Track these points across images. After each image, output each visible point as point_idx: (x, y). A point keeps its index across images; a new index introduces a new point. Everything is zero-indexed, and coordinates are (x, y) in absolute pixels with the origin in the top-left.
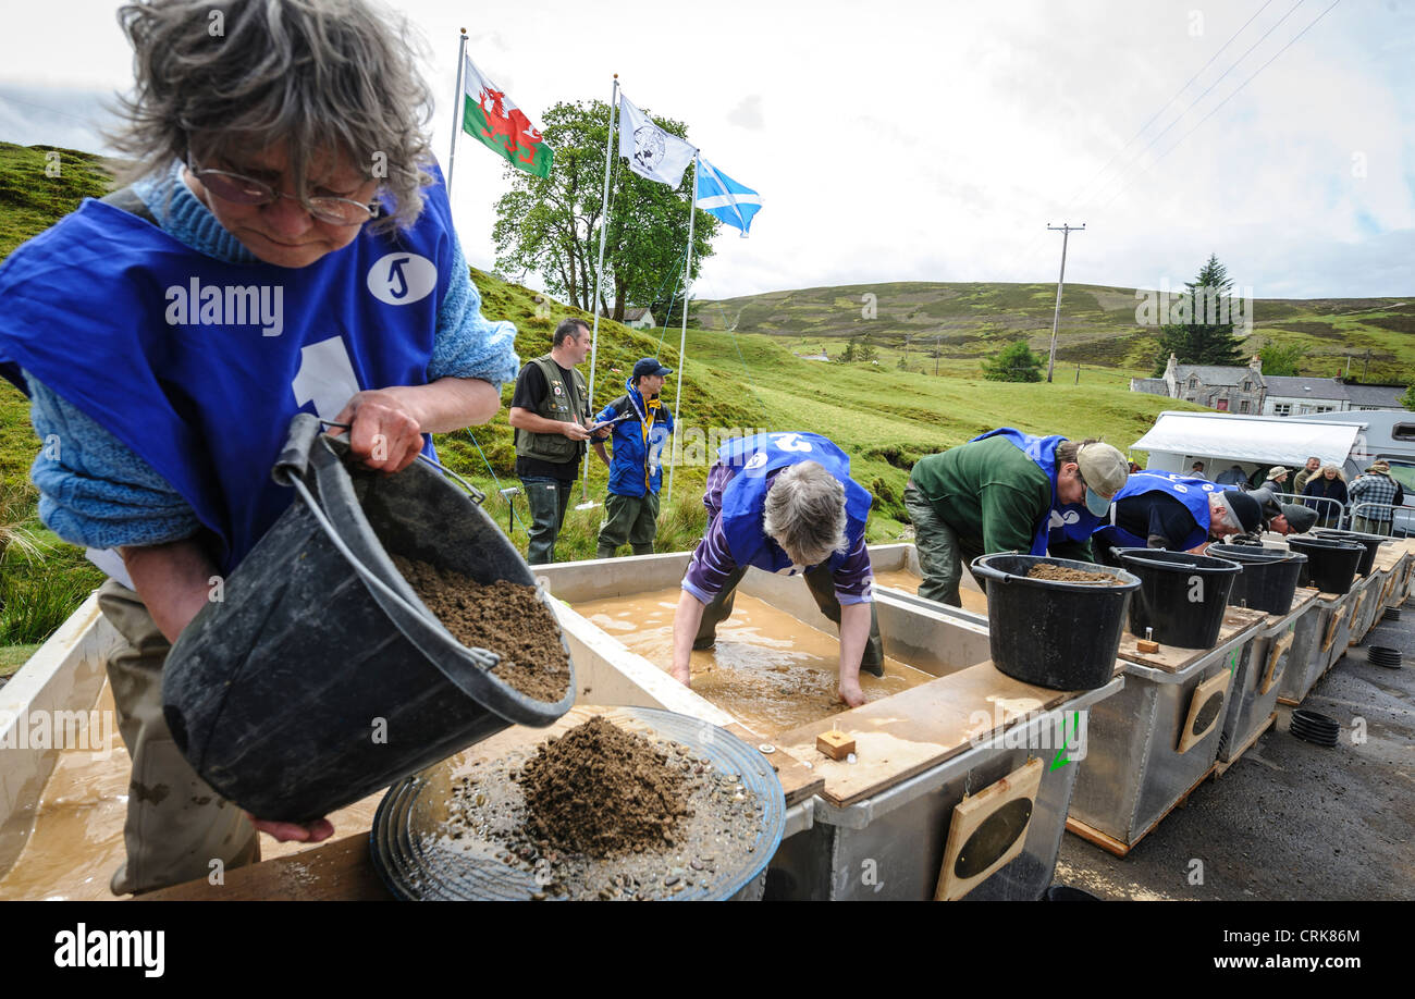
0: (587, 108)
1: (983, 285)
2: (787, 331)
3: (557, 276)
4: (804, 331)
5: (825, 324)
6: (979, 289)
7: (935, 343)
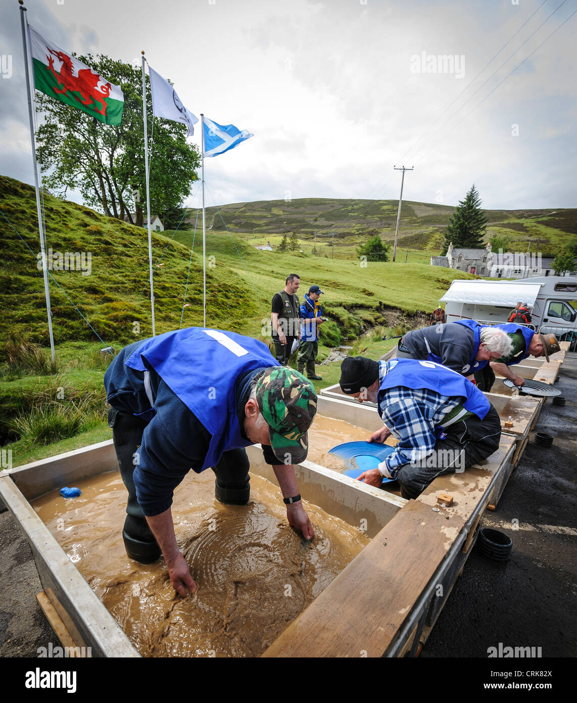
0: (97, 60)
1: (355, 200)
2: (244, 230)
3: (91, 192)
4: (254, 229)
5: (267, 225)
6: (352, 203)
7: (331, 237)
